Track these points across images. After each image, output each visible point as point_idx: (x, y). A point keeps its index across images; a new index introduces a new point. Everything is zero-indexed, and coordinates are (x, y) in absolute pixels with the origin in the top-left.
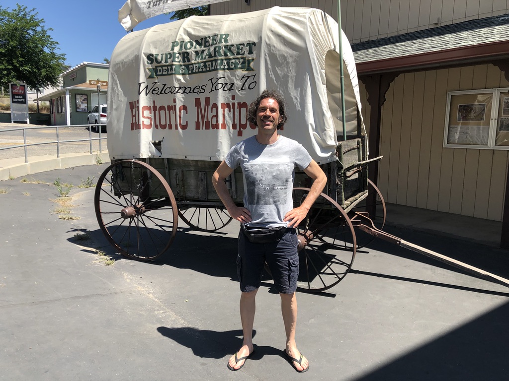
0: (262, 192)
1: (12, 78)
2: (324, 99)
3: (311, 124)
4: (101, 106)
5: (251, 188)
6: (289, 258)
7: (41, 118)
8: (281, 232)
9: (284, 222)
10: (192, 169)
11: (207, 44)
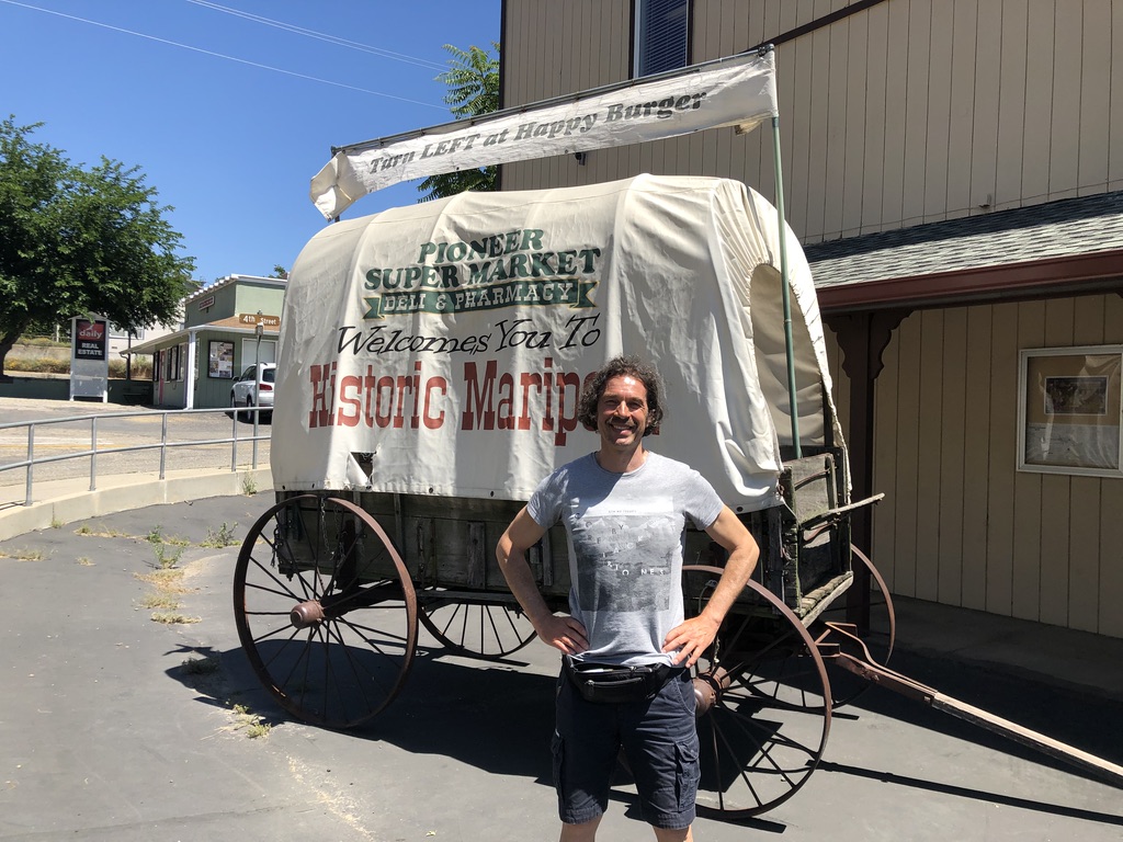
0: (615, 582)
1: (80, 307)
2: (750, 369)
3: (722, 424)
4: (263, 367)
5: (588, 572)
6: (677, 740)
7: (133, 390)
8: (658, 677)
9: (663, 651)
10: (455, 516)
11: (496, 251)
